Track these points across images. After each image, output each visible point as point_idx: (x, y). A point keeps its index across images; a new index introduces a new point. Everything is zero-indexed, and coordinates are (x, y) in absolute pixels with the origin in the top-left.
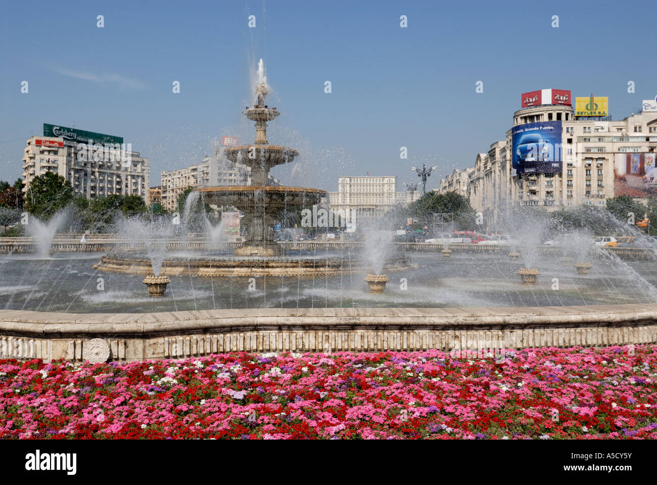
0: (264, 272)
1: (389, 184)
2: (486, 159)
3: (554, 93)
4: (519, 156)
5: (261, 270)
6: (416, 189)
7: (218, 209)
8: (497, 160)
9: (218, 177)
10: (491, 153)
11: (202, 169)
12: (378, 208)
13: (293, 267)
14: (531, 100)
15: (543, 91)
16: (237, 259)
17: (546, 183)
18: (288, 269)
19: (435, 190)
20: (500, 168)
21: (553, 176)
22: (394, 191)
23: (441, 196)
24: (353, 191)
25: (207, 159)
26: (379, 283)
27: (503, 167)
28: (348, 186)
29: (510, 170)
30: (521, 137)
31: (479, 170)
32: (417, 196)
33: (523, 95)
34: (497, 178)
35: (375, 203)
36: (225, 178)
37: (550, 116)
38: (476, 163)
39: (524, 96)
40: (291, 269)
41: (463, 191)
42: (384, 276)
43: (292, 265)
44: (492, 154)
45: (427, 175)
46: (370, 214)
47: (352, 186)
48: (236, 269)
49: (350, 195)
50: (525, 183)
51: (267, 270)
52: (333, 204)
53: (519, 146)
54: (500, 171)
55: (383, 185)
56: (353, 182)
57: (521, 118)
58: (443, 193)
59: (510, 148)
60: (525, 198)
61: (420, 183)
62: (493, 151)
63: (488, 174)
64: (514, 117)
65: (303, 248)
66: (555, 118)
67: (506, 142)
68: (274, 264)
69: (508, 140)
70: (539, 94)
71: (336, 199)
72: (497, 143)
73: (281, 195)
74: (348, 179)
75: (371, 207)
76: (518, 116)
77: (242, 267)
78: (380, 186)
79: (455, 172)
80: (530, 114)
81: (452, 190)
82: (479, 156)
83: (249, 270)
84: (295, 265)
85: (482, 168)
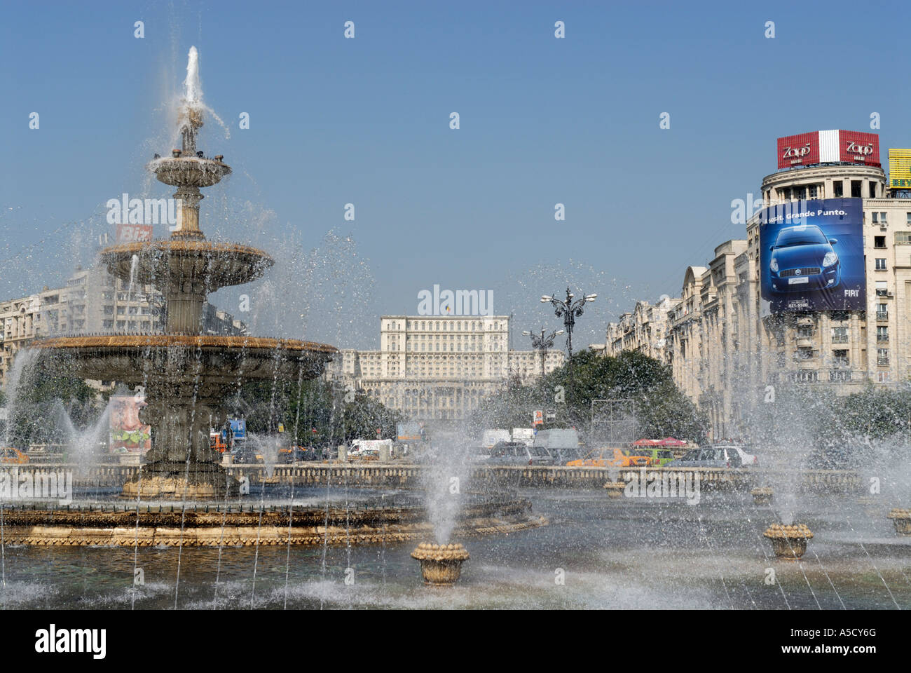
0: (186, 536)
1: (495, 335)
2: (706, 279)
3: (845, 137)
4: (774, 274)
5: (176, 531)
6: (551, 345)
7: (103, 388)
8: (728, 280)
9: (104, 317)
10: (714, 267)
11: (70, 297)
12: (470, 388)
13: (254, 524)
14: (797, 153)
15: (821, 133)
16: (120, 506)
17: (833, 333)
18: (241, 530)
19: (595, 346)
20: (735, 299)
21: (847, 318)
22: (506, 349)
23: (608, 361)
24: (413, 349)
25: (82, 274)
26: (444, 564)
27: (742, 295)
28: (403, 336)
29: (758, 303)
30: (778, 232)
31: (690, 303)
32: (556, 361)
33: (780, 141)
34: (729, 319)
35: (463, 377)
36: (121, 317)
37: (838, 187)
38: (685, 287)
39: (784, 144)
40: (248, 530)
41: (658, 350)
42: (456, 546)
43: (250, 519)
44: (717, 268)
45: (575, 313)
46: (451, 401)
47: (412, 338)
48: (117, 530)
49: (407, 358)
50: (788, 331)
51: (190, 531)
52: (368, 377)
53: (775, 251)
54: (735, 306)
55: (482, 334)
56: (413, 328)
57: (778, 191)
58: (613, 354)
59: (755, 255)
60: (790, 365)
61: (562, 331)
62: (720, 262)
63: (712, 310)
64: (762, 188)
65: (291, 478)
66: (847, 192)
67: (746, 242)
68: (209, 519)
69: (752, 237)
70: (813, 139)
71: (376, 366)
72: (728, 243)
73: (231, 357)
74: (403, 322)
75: (456, 385)
76: (771, 185)
77: (133, 525)
78: (474, 337)
79: (639, 306)
80: (796, 183)
81: (633, 345)
82: (690, 272)
83: (150, 532)
84: (256, 519)
85: (698, 299)
